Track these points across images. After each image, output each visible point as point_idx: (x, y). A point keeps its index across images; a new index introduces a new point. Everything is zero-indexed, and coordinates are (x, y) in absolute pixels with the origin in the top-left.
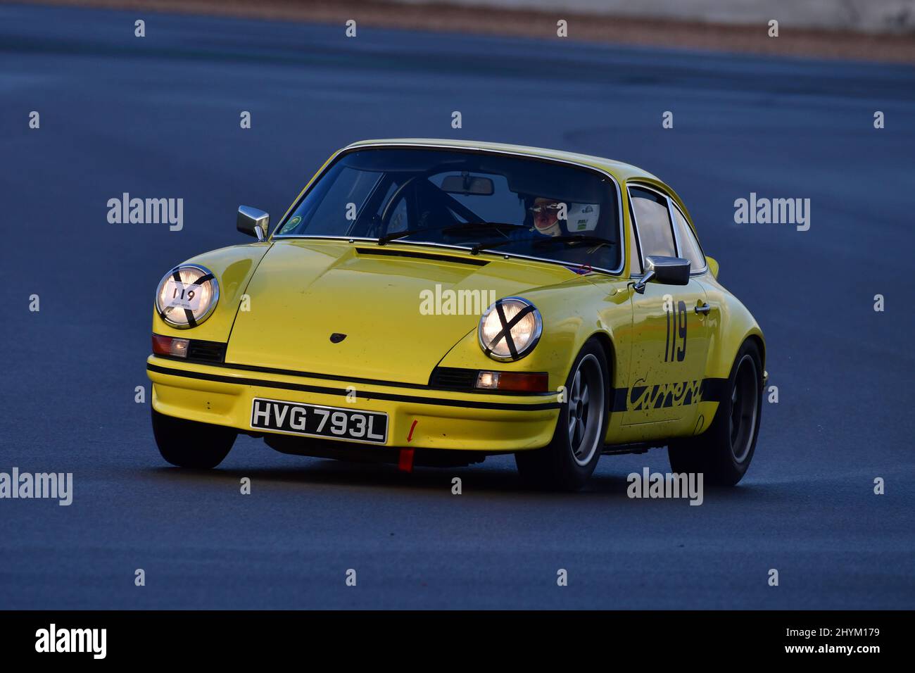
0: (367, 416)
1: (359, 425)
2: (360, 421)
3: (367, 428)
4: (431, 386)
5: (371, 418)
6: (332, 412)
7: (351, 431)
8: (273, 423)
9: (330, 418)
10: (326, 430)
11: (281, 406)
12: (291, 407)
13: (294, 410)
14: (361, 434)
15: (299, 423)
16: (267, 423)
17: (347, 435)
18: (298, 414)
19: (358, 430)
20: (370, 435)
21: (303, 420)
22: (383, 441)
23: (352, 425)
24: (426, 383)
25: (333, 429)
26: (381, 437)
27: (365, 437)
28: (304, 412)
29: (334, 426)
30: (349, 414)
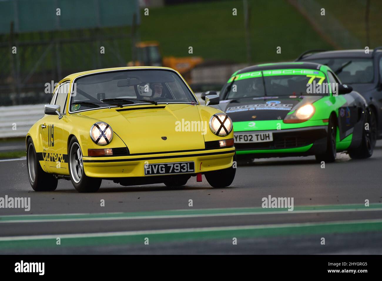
0: (187, 163)
1: (184, 167)
2: (184, 166)
3: (187, 168)
4: (206, 149)
5: (188, 164)
6: (174, 164)
7: (182, 170)
8: (153, 172)
9: (174, 166)
10: (173, 171)
11: (155, 166)
12: (159, 165)
13: (160, 166)
14: (186, 170)
15: (163, 171)
16: (151, 173)
17: (181, 172)
18: (162, 167)
19: (184, 169)
20: (189, 170)
21: (164, 169)
22: (194, 171)
23: (182, 168)
24: (204, 148)
25: (175, 170)
26: (192, 170)
27: (187, 171)
28: (164, 166)
29: (175, 169)
30: (180, 164)
